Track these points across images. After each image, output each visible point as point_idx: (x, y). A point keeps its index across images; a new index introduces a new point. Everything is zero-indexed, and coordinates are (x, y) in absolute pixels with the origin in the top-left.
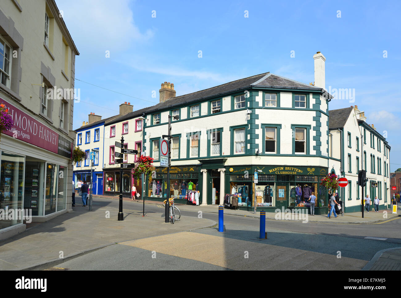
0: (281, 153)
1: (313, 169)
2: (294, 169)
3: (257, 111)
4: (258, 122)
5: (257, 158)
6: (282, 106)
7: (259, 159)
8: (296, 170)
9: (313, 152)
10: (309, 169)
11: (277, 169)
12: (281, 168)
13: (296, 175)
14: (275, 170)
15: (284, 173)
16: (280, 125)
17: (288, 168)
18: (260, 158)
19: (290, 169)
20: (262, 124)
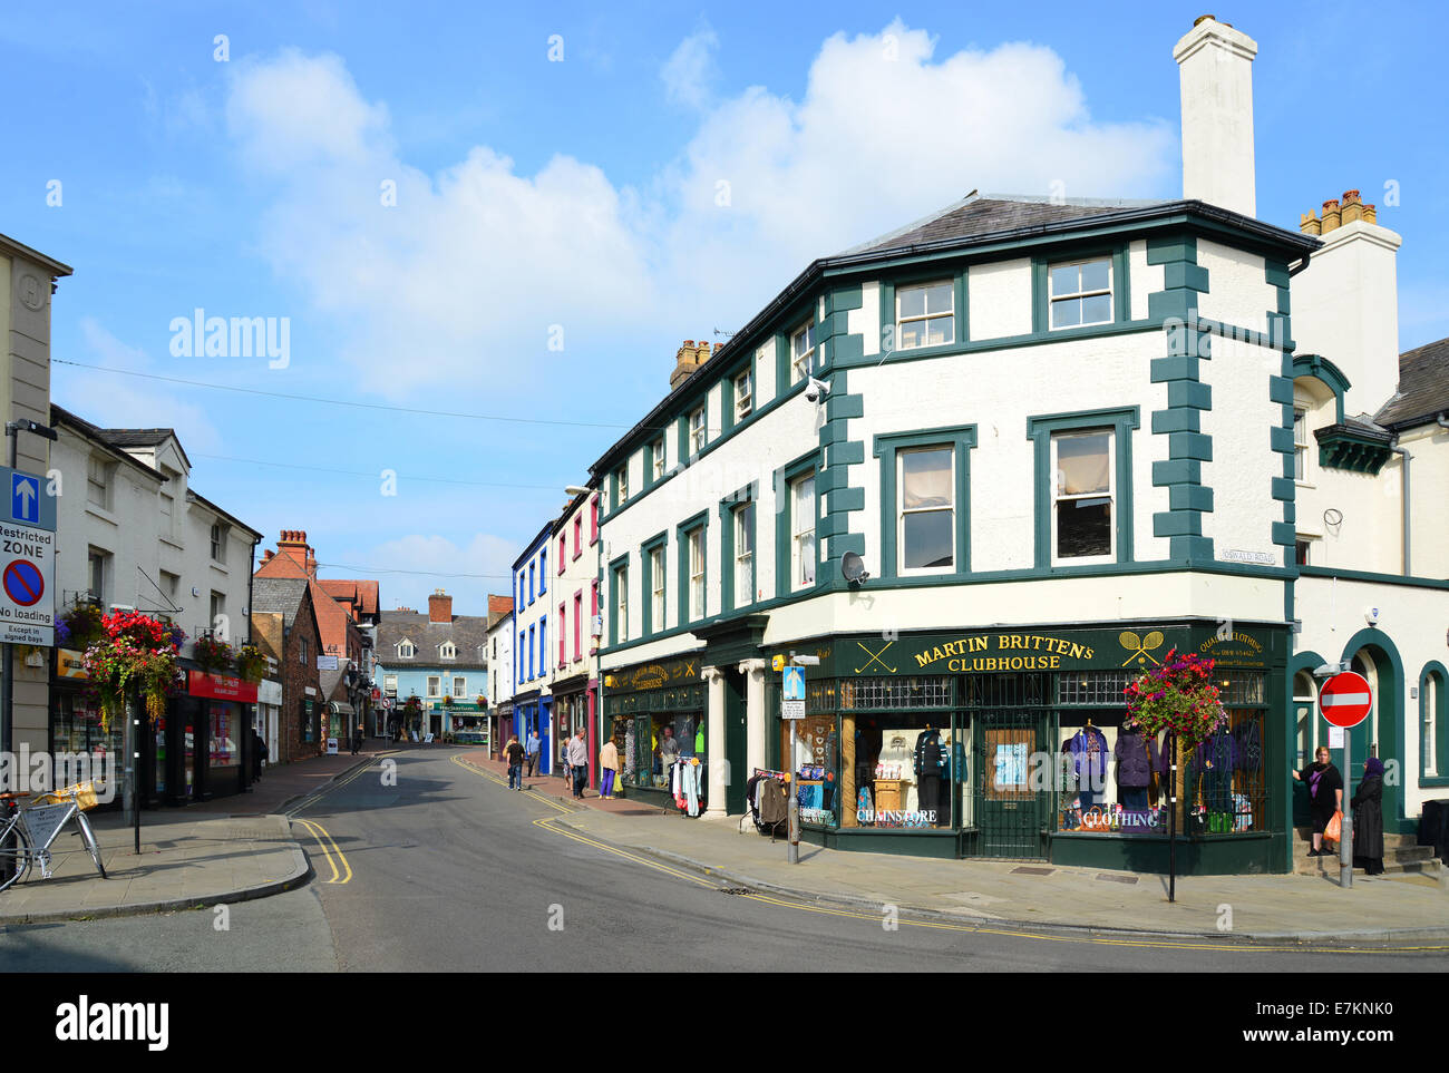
0: (978, 566)
1: (1156, 639)
2: (1044, 644)
3: (856, 381)
4: (860, 431)
5: (858, 603)
6: (977, 334)
7: (868, 603)
8: (1056, 646)
9: (1150, 547)
10: (1127, 640)
11: (957, 648)
12: (978, 640)
13: (1054, 672)
14: (944, 653)
15: (991, 664)
16: (969, 430)
17: (1016, 641)
18: (869, 598)
19: (1023, 643)
20: (880, 439)
